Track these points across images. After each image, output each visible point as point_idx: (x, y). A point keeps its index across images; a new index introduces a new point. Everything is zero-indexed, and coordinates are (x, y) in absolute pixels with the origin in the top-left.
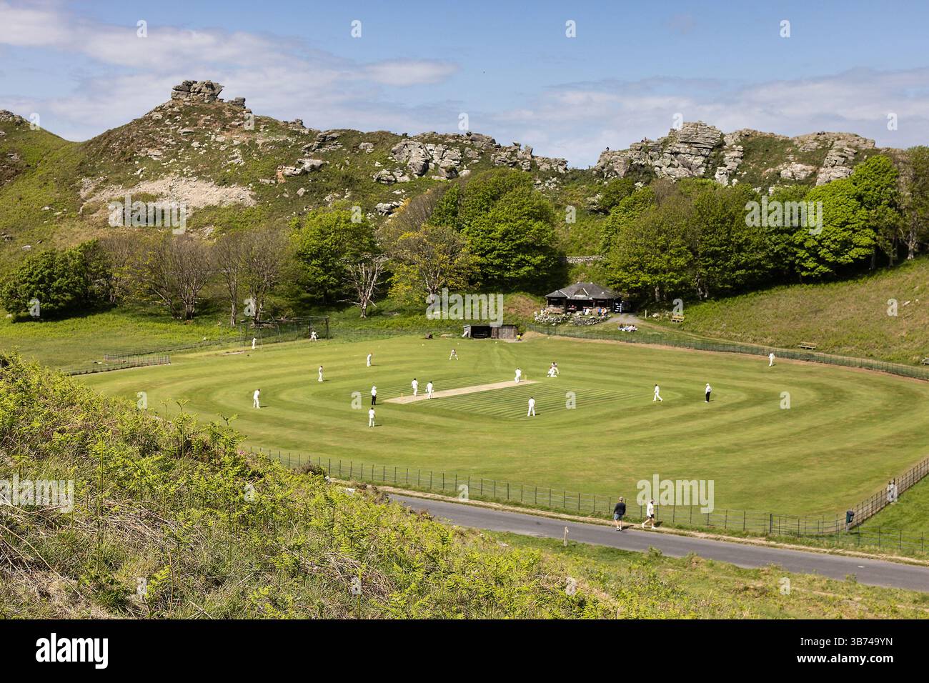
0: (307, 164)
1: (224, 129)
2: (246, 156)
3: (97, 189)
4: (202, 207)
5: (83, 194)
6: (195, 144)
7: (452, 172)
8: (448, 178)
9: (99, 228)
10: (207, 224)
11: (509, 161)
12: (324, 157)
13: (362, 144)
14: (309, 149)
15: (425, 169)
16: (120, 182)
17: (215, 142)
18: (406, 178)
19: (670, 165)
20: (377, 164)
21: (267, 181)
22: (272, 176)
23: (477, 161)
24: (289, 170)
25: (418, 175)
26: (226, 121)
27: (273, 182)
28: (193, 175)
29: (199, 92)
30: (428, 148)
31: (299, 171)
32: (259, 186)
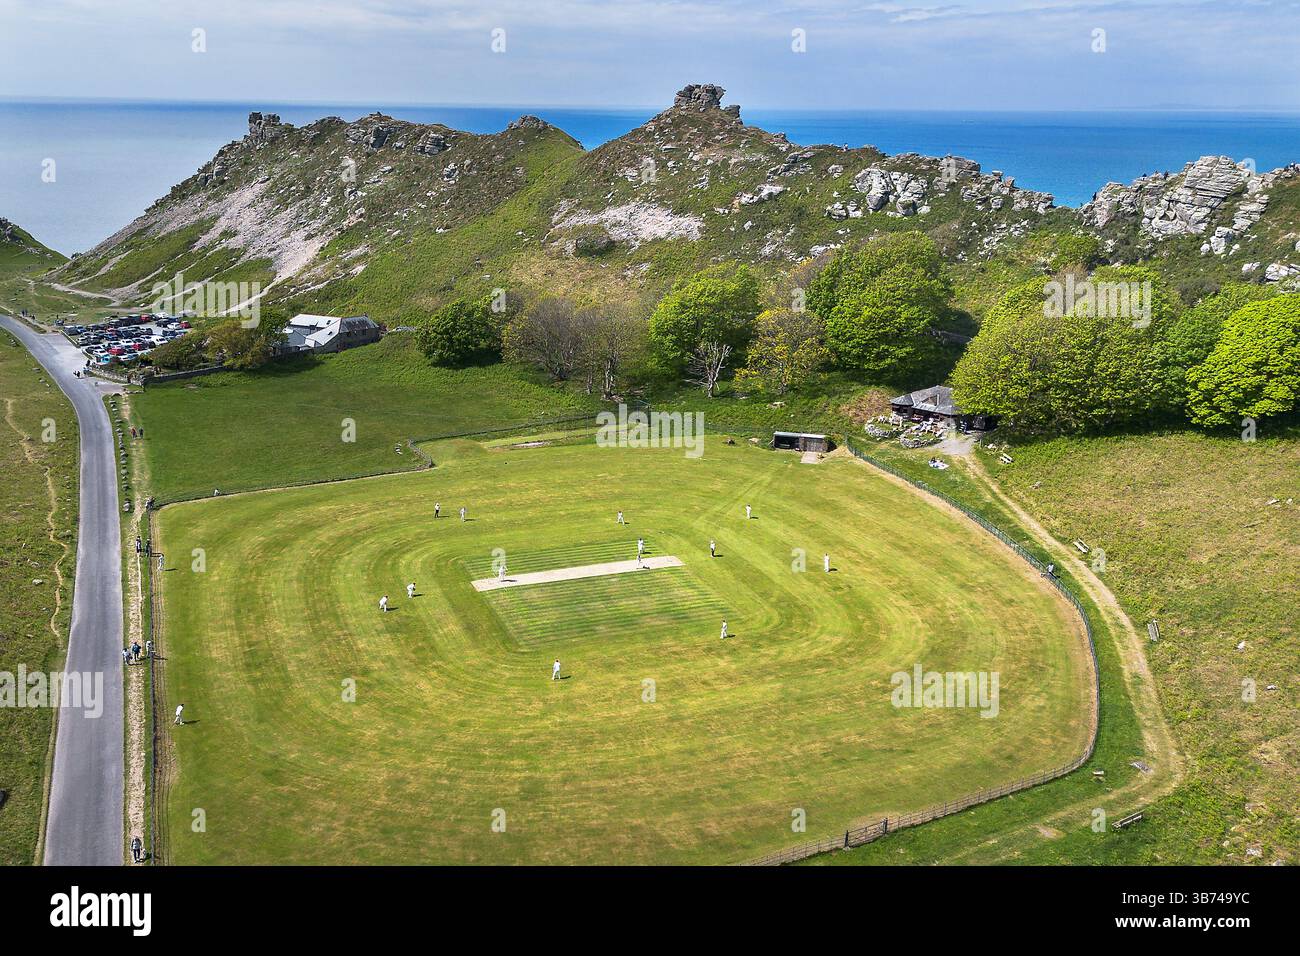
0: (767, 190)
1: (705, 145)
2: (714, 179)
3: (571, 213)
4: (650, 240)
5: (555, 218)
6: (670, 164)
7: (911, 208)
8: (905, 215)
9: (552, 259)
10: (645, 261)
11: (980, 197)
12: (787, 182)
13: (833, 166)
14: (774, 172)
15: (883, 203)
16: (589, 207)
17: (691, 161)
18: (859, 214)
19: (1164, 217)
20: (835, 194)
21: (721, 211)
22: (728, 204)
23: (943, 195)
24: (746, 199)
25: (873, 210)
26: (710, 135)
27: (727, 211)
28: (657, 200)
29: (699, 98)
30: (892, 177)
31: (756, 198)
32: (712, 216)
